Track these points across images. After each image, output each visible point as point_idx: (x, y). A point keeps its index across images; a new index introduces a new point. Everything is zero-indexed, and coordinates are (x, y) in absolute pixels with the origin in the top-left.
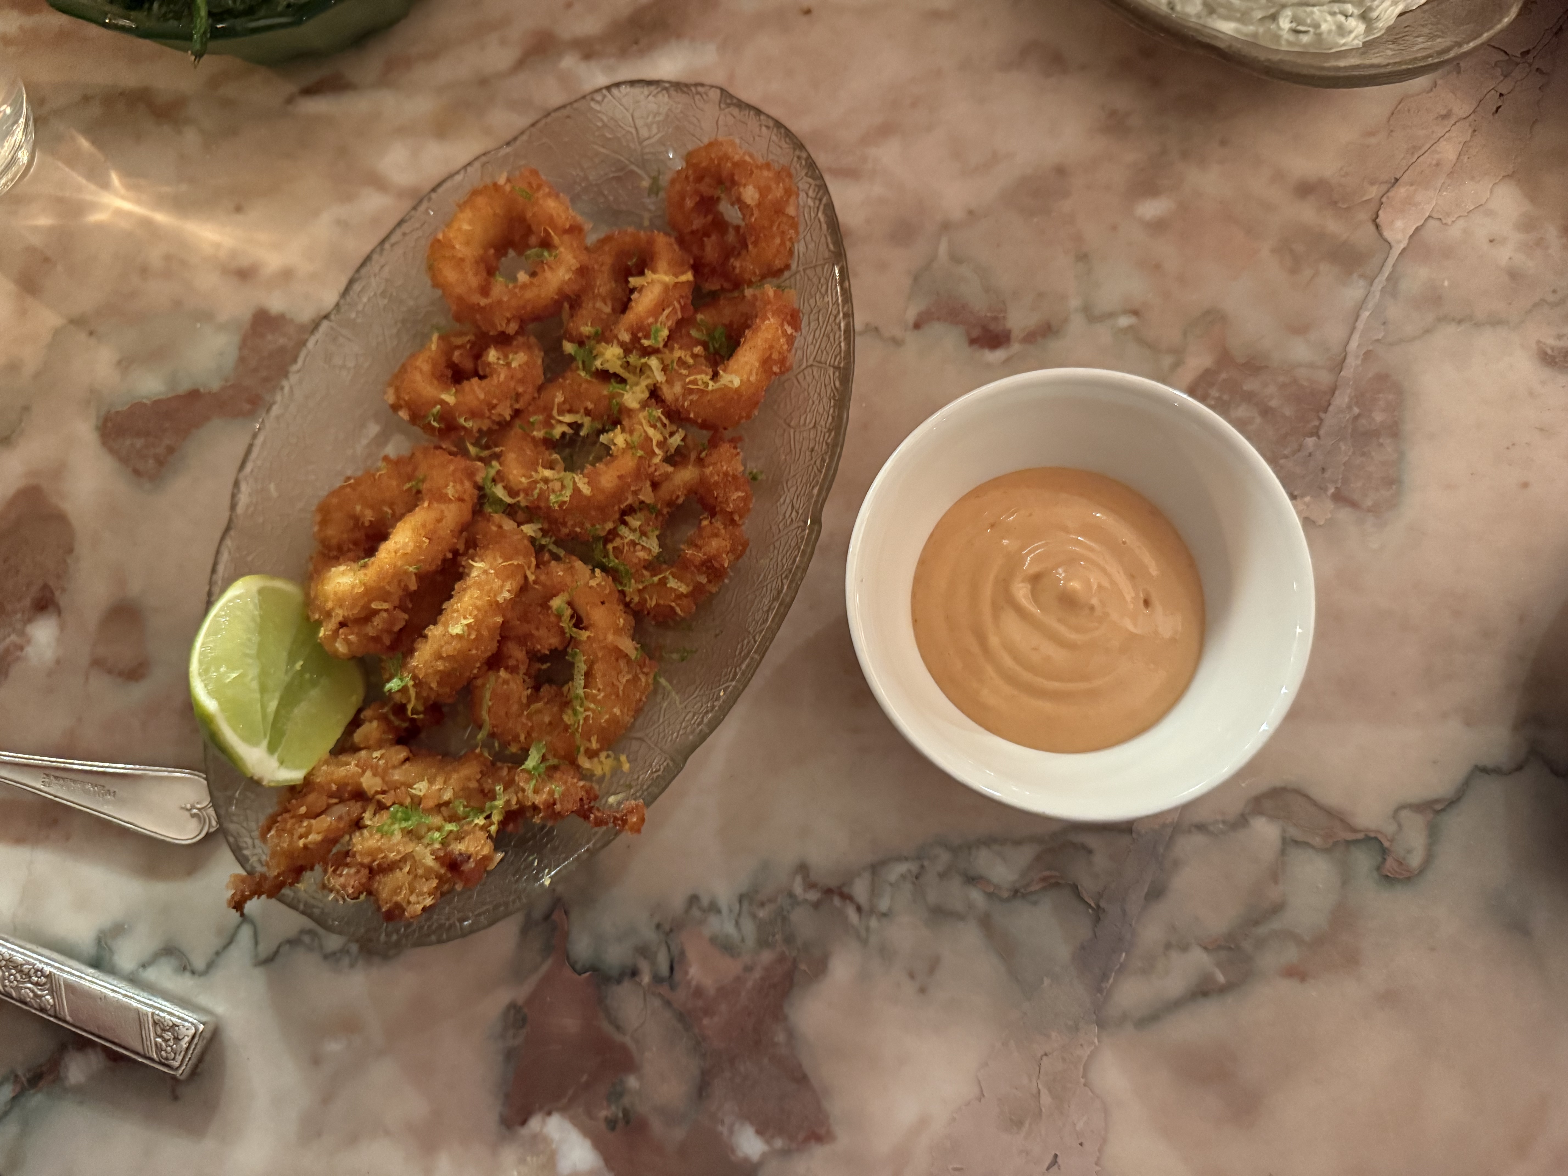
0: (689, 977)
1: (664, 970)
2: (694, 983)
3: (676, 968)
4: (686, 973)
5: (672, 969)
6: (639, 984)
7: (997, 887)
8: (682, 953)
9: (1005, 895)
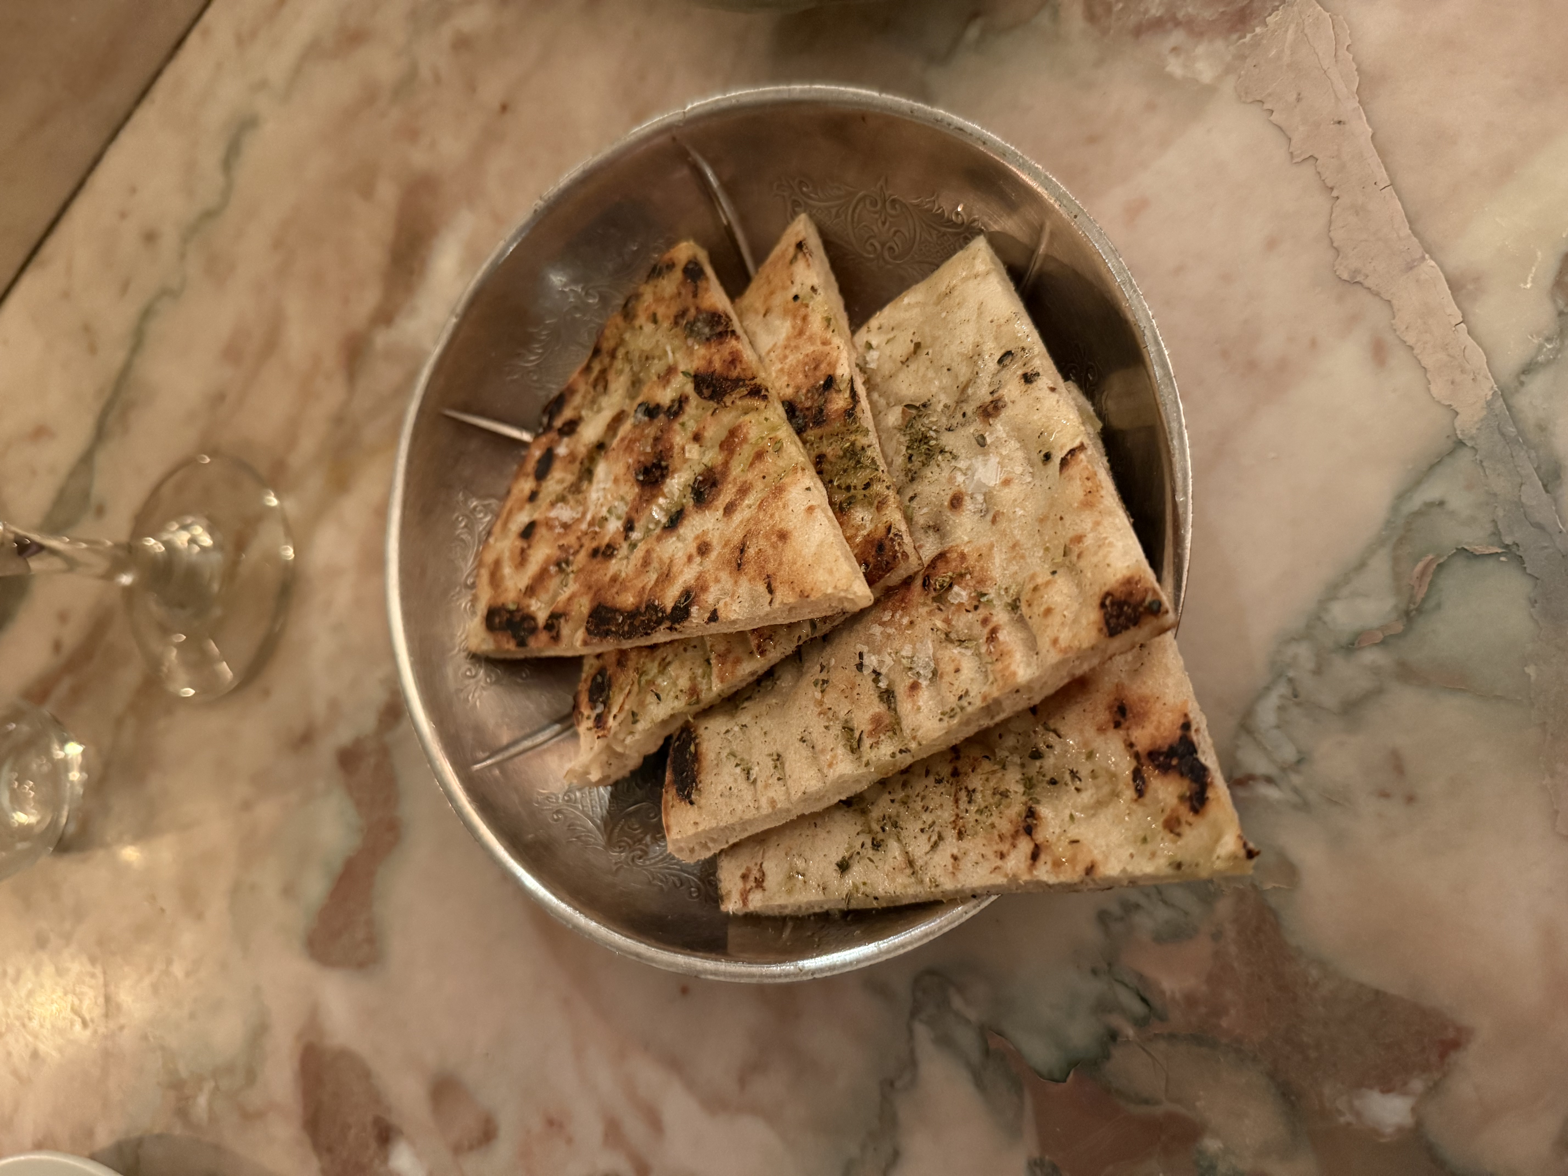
0: (1168, 993)
1: (1138, 1007)
2: (1178, 996)
3: (1147, 996)
4: (1163, 993)
5: (1144, 1000)
6: (1128, 1042)
7: (1382, 628)
8: (1141, 977)
9: (1399, 627)
